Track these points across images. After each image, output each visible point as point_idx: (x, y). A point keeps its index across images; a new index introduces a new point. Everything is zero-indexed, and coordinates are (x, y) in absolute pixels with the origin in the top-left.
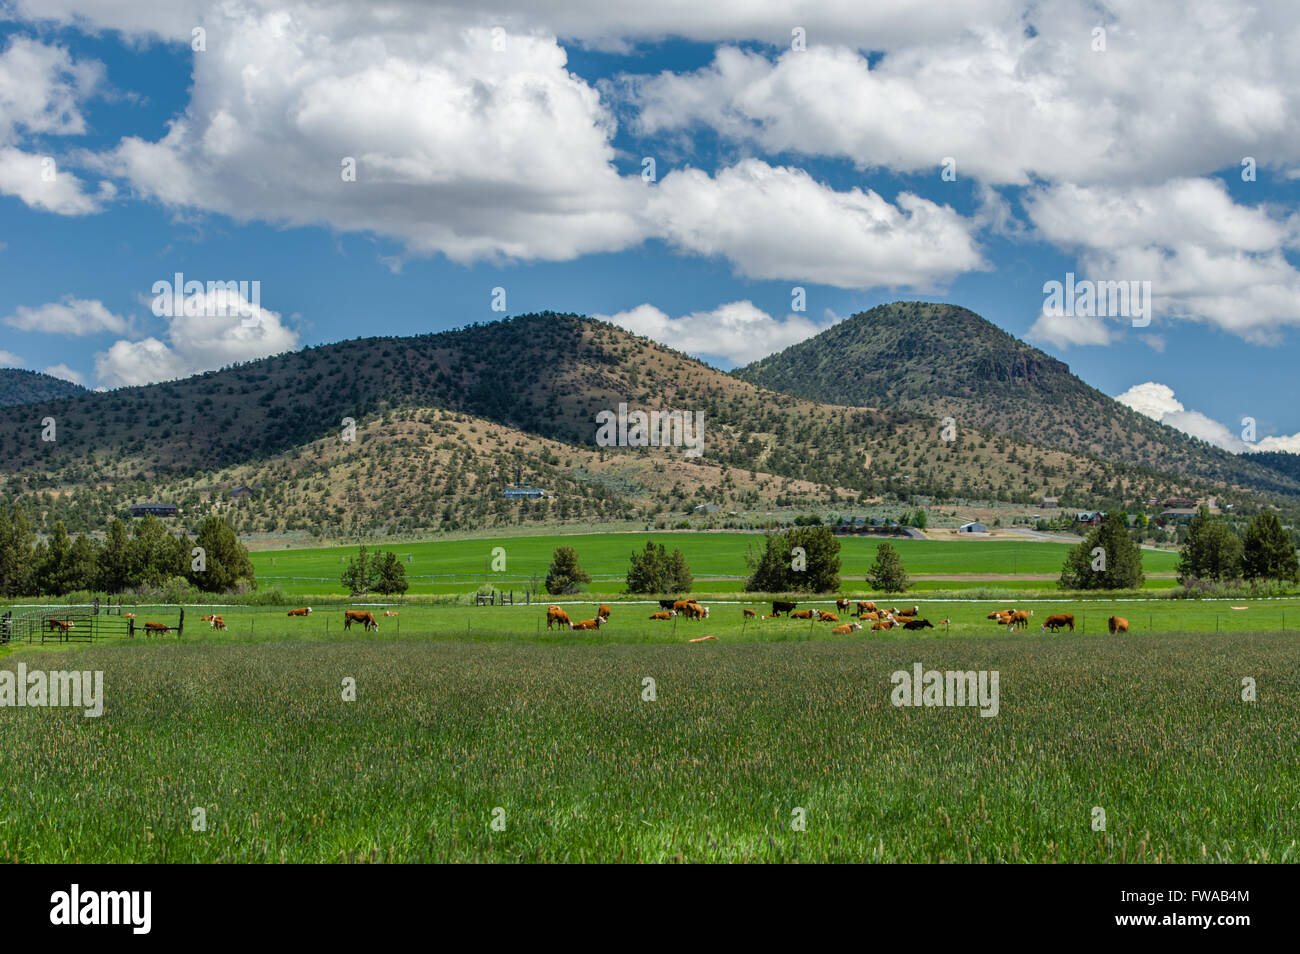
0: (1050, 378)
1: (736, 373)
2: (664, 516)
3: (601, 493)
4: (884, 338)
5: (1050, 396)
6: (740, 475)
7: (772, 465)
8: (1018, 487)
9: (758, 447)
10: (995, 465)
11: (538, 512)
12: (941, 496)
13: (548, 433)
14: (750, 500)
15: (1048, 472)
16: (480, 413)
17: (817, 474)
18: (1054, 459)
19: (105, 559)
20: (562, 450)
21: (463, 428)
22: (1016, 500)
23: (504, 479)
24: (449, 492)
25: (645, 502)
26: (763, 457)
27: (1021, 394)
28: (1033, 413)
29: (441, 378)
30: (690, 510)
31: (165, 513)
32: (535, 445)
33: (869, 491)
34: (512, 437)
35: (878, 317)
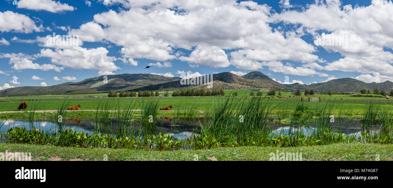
0: (267, 78)
1: (241, 77)
2: (237, 89)
3: (232, 87)
4: (253, 74)
5: (267, 79)
6: (243, 86)
7: (246, 85)
8: (267, 87)
9: (244, 83)
10: (265, 85)
11: (227, 89)
12: (261, 88)
13: (227, 82)
14: (244, 88)
15: (269, 86)
16: (221, 81)
17: (249, 85)
18: (270, 84)
19: (212, 93)
20: (228, 84)
21: (219, 82)
22: (267, 88)
23: (223, 86)
24: (219, 87)
25: (236, 88)
26: (245, 84)
27: (265, 79)
28: (266, 80)
29: (217, 78)
30: (240, 89)
31: (194, 89)
32: (226, 83)
33: (254, 87)
34: (224, 83)
35: (253, 72)
